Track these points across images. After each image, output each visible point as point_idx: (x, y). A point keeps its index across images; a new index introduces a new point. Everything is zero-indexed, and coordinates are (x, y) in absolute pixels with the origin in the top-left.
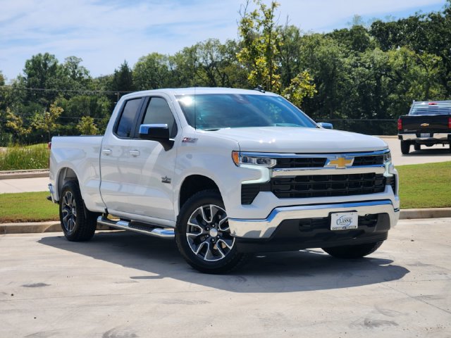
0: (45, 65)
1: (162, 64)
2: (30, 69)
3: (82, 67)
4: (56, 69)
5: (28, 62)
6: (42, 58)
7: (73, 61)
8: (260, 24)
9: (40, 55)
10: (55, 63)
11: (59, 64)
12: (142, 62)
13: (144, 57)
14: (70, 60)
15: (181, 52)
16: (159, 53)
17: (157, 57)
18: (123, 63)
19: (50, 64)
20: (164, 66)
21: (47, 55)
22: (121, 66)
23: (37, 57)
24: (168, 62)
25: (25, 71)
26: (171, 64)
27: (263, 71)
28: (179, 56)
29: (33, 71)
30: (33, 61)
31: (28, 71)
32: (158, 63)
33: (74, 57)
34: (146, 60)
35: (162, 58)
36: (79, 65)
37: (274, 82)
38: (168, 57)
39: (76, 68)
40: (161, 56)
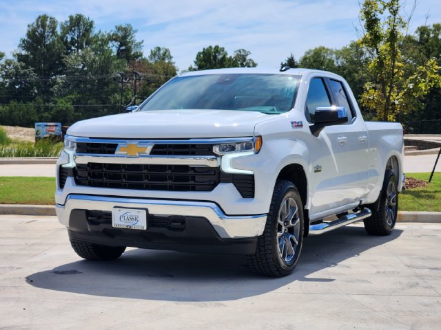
0: (215, 57)
1: (328, 58)
2: (201, 60)
3: (250, 60)
4: (225, 61)
5: (199, 54)
6: (213, 50)
7: (242, 53)
8: (385, 7)
9: (210, 47)
10: (224, 56)
11: (228, 56)
12: (309, 55)
13: (310, 51)
14: (238, 53)
15: (348, 47)
16: (326, 47)
17: (323, 51)
18: (290, 56)
19: (220, 57)
20: (330, 60)
21: (217, 47)
22: (287, 59)
23: (207, 49)
24: (334, 56)
25: (196, 63)
26: (337, 59)
27: (385, 59)
28: (345, 50)
29: (203, 63)
30: (204, 53)
31: (199, 63)
32: (324, 57)
33: (243, 50)
34: (312, 53)
35: (329, 52)
36: (248, 58)
37: (396, 70)
38: (335, 51)
39: (245, 60)
40: (328, 49)
